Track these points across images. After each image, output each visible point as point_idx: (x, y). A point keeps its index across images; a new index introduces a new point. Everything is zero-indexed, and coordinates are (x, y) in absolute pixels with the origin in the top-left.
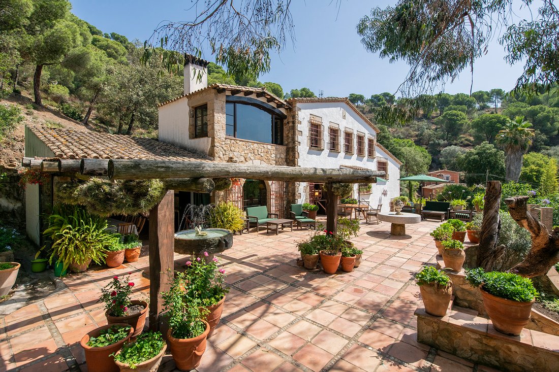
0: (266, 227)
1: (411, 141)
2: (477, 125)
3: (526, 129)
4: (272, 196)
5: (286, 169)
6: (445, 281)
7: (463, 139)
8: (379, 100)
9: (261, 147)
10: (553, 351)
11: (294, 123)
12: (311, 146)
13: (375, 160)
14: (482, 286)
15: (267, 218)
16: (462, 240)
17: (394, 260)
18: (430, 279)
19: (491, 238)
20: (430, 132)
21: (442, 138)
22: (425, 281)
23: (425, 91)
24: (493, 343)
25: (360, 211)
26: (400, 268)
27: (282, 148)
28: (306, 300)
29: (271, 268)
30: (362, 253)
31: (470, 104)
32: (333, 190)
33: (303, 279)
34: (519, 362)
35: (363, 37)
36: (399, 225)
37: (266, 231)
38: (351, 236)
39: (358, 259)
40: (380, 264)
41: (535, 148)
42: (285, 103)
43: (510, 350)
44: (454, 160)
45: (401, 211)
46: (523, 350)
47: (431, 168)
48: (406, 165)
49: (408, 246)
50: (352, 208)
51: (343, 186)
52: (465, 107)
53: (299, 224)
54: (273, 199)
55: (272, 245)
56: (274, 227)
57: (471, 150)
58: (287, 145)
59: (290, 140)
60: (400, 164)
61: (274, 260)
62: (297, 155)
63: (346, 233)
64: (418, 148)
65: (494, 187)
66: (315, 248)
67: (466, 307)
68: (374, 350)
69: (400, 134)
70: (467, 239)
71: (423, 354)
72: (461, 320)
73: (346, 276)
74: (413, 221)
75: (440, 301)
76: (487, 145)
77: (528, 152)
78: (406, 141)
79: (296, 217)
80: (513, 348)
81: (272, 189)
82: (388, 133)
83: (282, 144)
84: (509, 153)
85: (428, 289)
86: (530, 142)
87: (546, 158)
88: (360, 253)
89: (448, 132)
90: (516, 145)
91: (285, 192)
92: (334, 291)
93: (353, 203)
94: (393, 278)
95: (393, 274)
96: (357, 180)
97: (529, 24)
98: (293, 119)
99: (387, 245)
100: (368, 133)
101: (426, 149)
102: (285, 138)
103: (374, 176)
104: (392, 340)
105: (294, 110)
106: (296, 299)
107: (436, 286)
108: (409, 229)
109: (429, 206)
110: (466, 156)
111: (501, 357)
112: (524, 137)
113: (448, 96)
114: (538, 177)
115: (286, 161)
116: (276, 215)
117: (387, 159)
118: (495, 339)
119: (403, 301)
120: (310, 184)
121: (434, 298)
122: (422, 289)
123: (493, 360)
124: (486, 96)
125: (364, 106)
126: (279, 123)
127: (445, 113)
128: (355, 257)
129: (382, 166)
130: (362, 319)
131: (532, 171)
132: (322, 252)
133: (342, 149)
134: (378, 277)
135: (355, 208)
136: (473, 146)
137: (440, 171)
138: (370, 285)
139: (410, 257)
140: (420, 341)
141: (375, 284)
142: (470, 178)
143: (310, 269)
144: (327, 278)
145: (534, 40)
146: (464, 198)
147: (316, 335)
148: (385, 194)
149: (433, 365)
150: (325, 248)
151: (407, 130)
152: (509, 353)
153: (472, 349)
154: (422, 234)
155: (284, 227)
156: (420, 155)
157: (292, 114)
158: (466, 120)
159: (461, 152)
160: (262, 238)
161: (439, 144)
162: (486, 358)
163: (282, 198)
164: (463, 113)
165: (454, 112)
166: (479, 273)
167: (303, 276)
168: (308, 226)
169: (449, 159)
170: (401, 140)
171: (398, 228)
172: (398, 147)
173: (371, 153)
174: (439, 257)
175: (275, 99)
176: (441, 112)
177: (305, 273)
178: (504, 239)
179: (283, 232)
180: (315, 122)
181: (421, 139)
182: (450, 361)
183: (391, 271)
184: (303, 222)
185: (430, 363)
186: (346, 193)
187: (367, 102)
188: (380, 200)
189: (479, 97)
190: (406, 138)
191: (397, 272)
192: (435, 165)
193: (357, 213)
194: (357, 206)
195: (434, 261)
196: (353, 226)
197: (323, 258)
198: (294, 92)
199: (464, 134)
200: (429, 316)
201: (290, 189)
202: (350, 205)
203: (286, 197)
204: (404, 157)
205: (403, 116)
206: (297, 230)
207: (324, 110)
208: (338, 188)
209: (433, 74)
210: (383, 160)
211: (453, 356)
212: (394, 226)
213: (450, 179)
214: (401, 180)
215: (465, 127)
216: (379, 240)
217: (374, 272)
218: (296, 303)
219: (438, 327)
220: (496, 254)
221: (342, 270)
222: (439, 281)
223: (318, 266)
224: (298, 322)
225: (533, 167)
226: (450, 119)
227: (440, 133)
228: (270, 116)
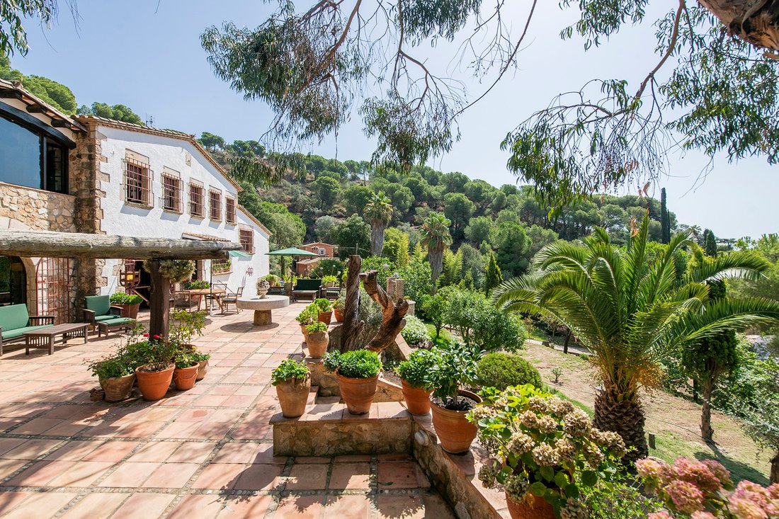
0: (24, 343)
1: (284, 206)
2: (349, 196)
3: (387, 205)
4: (40, 286)
5: (49, 236)
6: (302, 374)
7: (337, 210)
8: (245, 149)
9: (10, 193)
10: (393, 418)
11: (91, 158)
12: (128, 200)
13: (237, 228)
14: (339, 370)
15: (28, 325)
16: (328, 322)
17: (255, 359)
18: (287, 375)
19: (353, 315)
20: (305, 198)
21: (317, 206)
22: (282, 379)
23: (292, 148)
24: (347, 429)
25: (213, 298)
26: (261, 367)
27: (66, 200)
28: (102, 456)
29: (26, 420)
30: (209, 357)
31: (343, 173)
32: (160, 271)
33: (100, 422)
34: (369, 439)
35: (209, 54)
36: (264, 312)
37: (23, 351)
38: (192, 337)
39: (201, 368)
40: (235, 368)
41: (394, 224)
42: (72, 121)
43: (360, 429)
44: (328, 232)
45: (267, 294)
46: (371, 425)
47: (306, 241)
48: (277, 236)
49: (273, 337)
50: (201, 294)
51: (178, 264)
52: (338, 175)
53: (103, 329)
54: (42, 289)
55: (36, 375)
56: (45, 341)
57: (344, 221)
58: (75, 194)
59: (83, 187)
60: (269, 234)
61: (38, 403)
62: (98, 213)
63: (185, 333)
64: (292, 216)
65: (355, 262)
66: (127, 365)
67: (330, 396)
68: (215, 492)
69: (271, 196)
70: (333, 319)
71: (279, 470)
72: (319, 413)
73: (181, 398)
74: (280, 305)
75: (298, 399)
76: (356, 217)
77: (388, 227)
78: (278, 205)
79: (96, 318)
80: (364, 426)
81: (40, 272)
82: (256, 194)
83: (64, 190)
84: (374, 227)
85: (285, 388)
86: (390, 218)
87: (401, 232)
88: (205, 358)
89: (323, 200)
90: (379, 220)
91: (72, 276)
92: (158, 426)
93: (202, 288)
94: (251, 383)
95: (252, 378)
96: (200, 255)
97: (380, 102)
98: (90, 151)
99: (247, 340)
100: (227, 191)
101: (301, 217)
102: (71, 183)
103: (224, 249)
104: (242, 467)
105: (92, 136)
106: (81, 460)
107: (293, 381)
108: (276, 315)
109: (302, 284)
110: (339, 228)
111: (354, 440)
112: (385, 212)
113: (322, 159)
114: (395, 251)
115: (75, 221)
116: (49, 318)
117: (252, 227)
118: (349, 423)
119: (258, 410)
120: (126, 262)
121: (291, 397)
122: (279, 390)
123: (348, 447)
124: (356, 167)
125: (225, 153)
126: (58, 153)
127: (319, 178)
128: (198, 365)
129: (246, 237)
130: (201, 453)
131: (391, 245)
132: (140, 370)
133: (185, 209)
134: (230, 386)
135: (206, 295)
136: (346, 217)
137: (315, 243)
138: (218, 401)
139: (274, 350)
140: (276, 454)
141: (226, 397)
142: (343, 251)
143: (119, 401)
144: (149, 408)
145: (384, 118)
146: (335, 274)
147: (119, 507)
148: (250, 272)
149: (289, 478)
150: (147, 362)
151: (280, 193)
152: (360, 433)
153: (329, 442)
154: (291, 320)
155: (70, 337)
156: (292, 223)
157: (87, 141)
158: (340, 189)
159: (334, 223)
160: (9, 365)
161: (314, 213)
162: (342, 447)
163: (65, 288)
164: (336, 181)
165: (329, 178)
166: (335, 356)
167: (101, 416)
168: (121, 329)
169: (323, 230)
170: (272, 204)
171: (263, 316)
172: (268, 213)
173: (230, 218)
174: (304, 345)
175: (47, 109)
176: (316, 176)
177: (107, 411)
178: (364, 315)
179: (65, 347)
180: (135, 162)
181: (295, 205)
182: (308, 466)
183: (249, 374)
184: (109, 325)
185: (285, 478)
186: (184, 275)
187: (228, 148)
188: (244, 281)
189: (351, 166)
190: (278, 202)
191: (257, 374)
192: (310, 237)
193: (209, 301)
194: (208, 291)
195: (300, 351)
196: (198, 321)
197: (141, 379)
198: (100, 107)
199: (338, 204)
200: (286, 419)
201: (85, 271)
202: (198, 291)
203: (75, 284)
204: (275, 225)
205: (268, 175)
206: (100, 339)
207: (154, 146)
208: (168, 268)
209: (301, 131)
210: (247, 228)
211: (312, 458)
212: (257, 314)
213: (324, 254)
214: (272, 255)
215: (338, 197)
216: (236, 334)
217: (227, 381)
218: (80, 468)
219: (296, 429)
220: (357, 331)
221: (176, 388)
222: (297, 375)
223: (133, 392)
224: (80, 500)
225: (392, 241)
226: (325, 186)
227: (315, 200)
228: (37, 138)
